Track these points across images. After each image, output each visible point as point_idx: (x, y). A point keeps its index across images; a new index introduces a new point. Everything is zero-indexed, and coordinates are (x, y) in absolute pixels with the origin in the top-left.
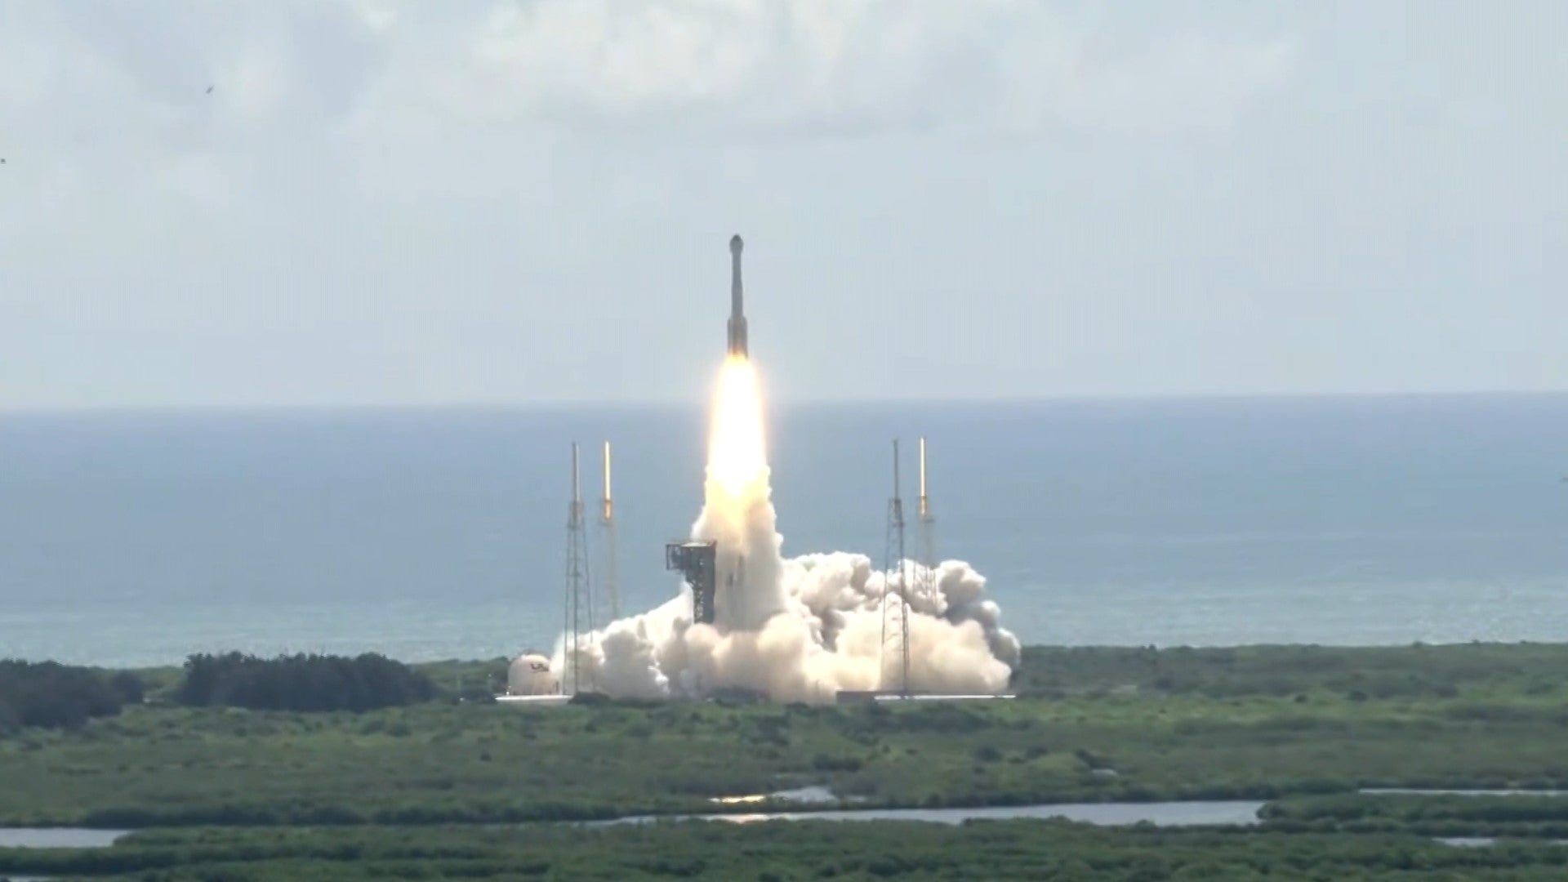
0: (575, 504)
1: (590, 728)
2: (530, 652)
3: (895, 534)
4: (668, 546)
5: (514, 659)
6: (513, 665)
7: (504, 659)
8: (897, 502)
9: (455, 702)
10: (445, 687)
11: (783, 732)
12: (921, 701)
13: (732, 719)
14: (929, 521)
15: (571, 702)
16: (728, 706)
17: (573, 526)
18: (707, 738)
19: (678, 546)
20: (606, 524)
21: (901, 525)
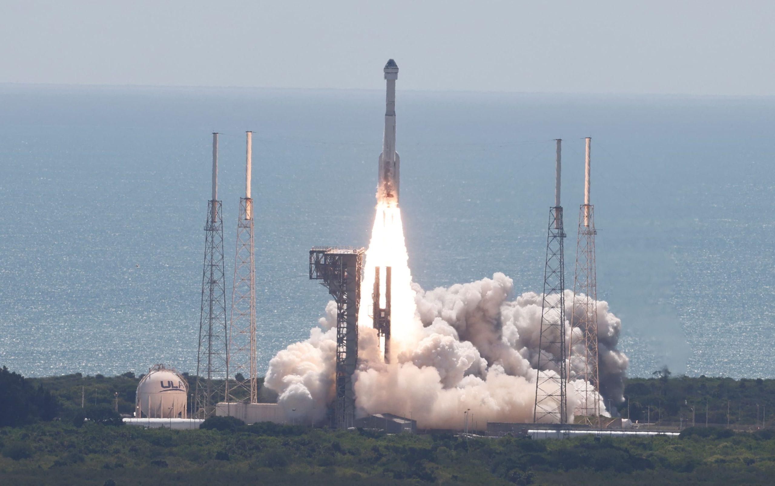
0: (213, 202)
1: (222, 456)
2: (160, 368)
3: (555, 245)
4: (312, 253)
5: (142, 376)
6: (141, 384)
7: (130, 375)
8: (559, 209)
9: (79, 422)
10: (67, 404)
11: (428, 466)
12: (577, 437)
13: (375, 449)
14: (591, 233)
15: (202, 426)
16: (370, 435)
17: (211, 228)
18: (349, 471)
19: (323, 252)
20: (244, 225)
21: (563, 235)
